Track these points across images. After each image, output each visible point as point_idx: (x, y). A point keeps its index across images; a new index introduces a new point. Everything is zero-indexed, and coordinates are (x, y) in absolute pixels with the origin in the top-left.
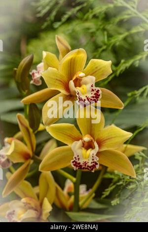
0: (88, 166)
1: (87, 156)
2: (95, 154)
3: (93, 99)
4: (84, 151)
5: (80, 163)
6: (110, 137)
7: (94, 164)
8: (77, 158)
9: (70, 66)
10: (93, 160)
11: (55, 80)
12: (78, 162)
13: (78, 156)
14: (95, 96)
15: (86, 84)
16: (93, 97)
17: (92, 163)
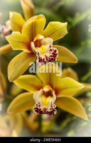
0: (47, 112)
1: (47, 103)
2: (53, 102)
3: (51, 58)
4: (44, 98)
5: (40, 109)
6: (66, 87)
7: (52, 110)
8: (38, 105)
9: (32, 28)
10: (52, 106)
11: (18, 43)
12: (39, 108)
13: (39, 103)
14: (52, 55)
15: (45, 44)
16: (51, 56)
17: (51, 109)
